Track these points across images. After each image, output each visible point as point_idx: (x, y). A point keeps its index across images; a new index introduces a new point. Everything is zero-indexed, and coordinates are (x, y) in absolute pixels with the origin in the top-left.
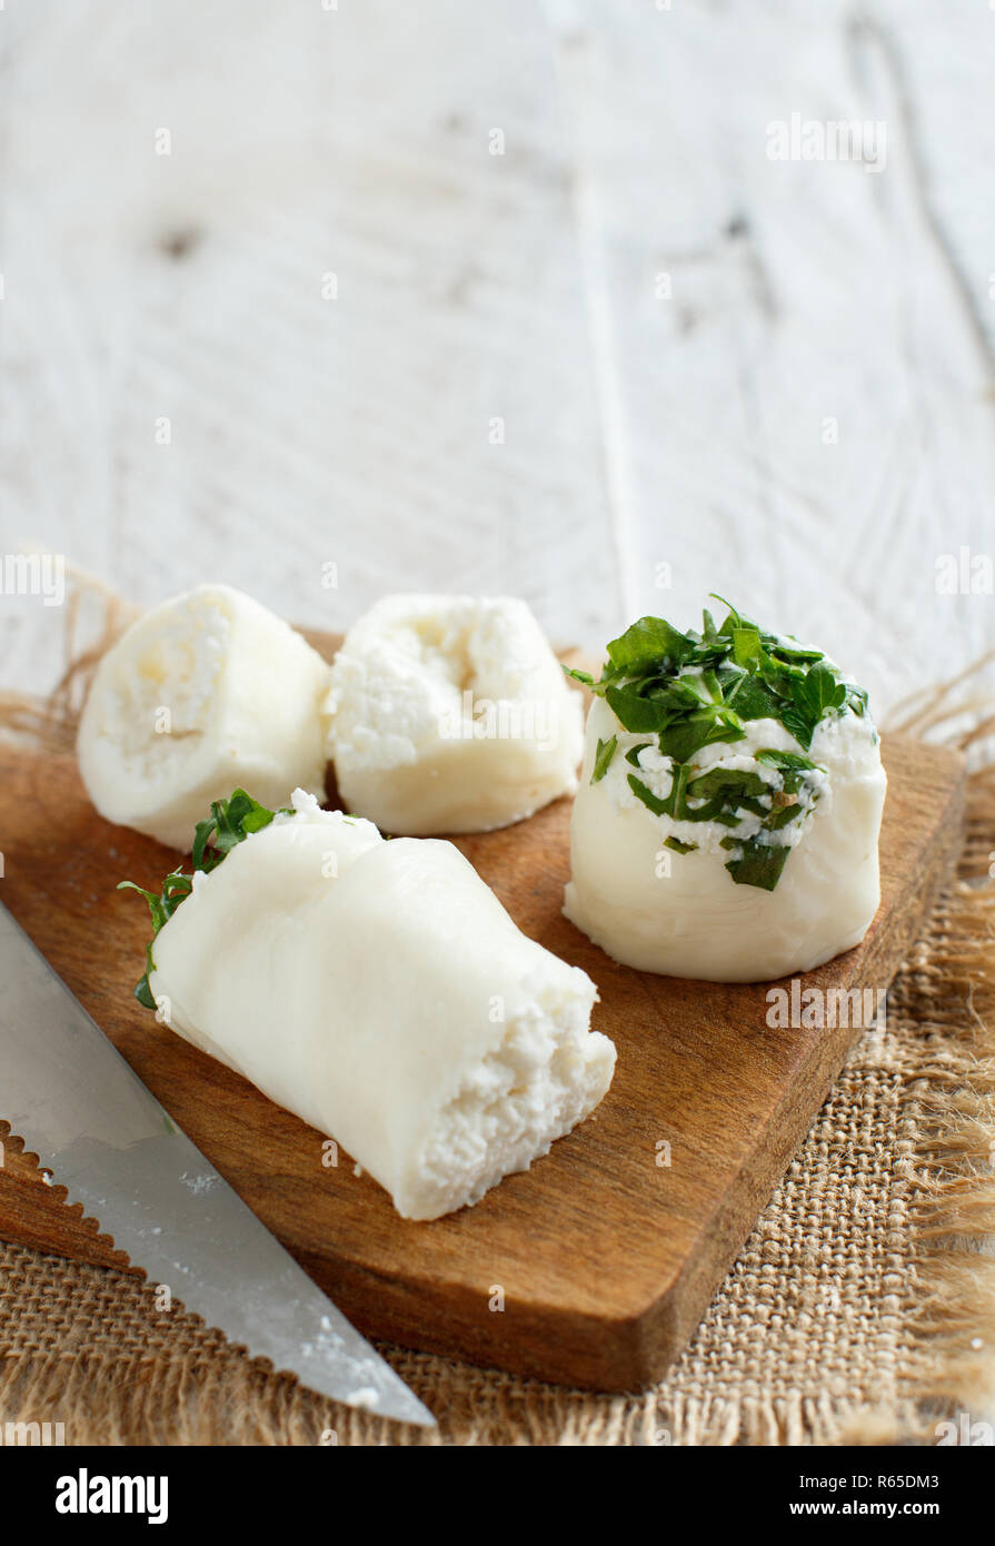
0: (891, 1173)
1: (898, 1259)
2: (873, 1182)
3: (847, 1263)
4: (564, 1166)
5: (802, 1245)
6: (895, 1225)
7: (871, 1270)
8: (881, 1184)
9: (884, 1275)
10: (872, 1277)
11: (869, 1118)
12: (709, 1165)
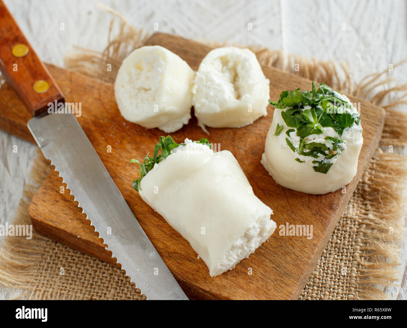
0: (353, 257)
1: (353, 289)
2: (347, 260)
3: (338, 289)
4: (258, 258)
5: (325, 280)
6: (353, 277)
7: (345, 292)
8: (349, 261)
9: (348, 294)
10: (345, 294)
11: (347, 236)
12: (301, 261)
